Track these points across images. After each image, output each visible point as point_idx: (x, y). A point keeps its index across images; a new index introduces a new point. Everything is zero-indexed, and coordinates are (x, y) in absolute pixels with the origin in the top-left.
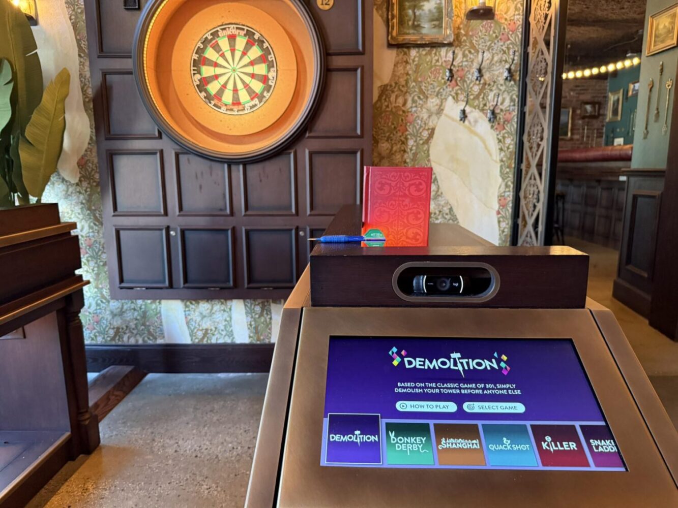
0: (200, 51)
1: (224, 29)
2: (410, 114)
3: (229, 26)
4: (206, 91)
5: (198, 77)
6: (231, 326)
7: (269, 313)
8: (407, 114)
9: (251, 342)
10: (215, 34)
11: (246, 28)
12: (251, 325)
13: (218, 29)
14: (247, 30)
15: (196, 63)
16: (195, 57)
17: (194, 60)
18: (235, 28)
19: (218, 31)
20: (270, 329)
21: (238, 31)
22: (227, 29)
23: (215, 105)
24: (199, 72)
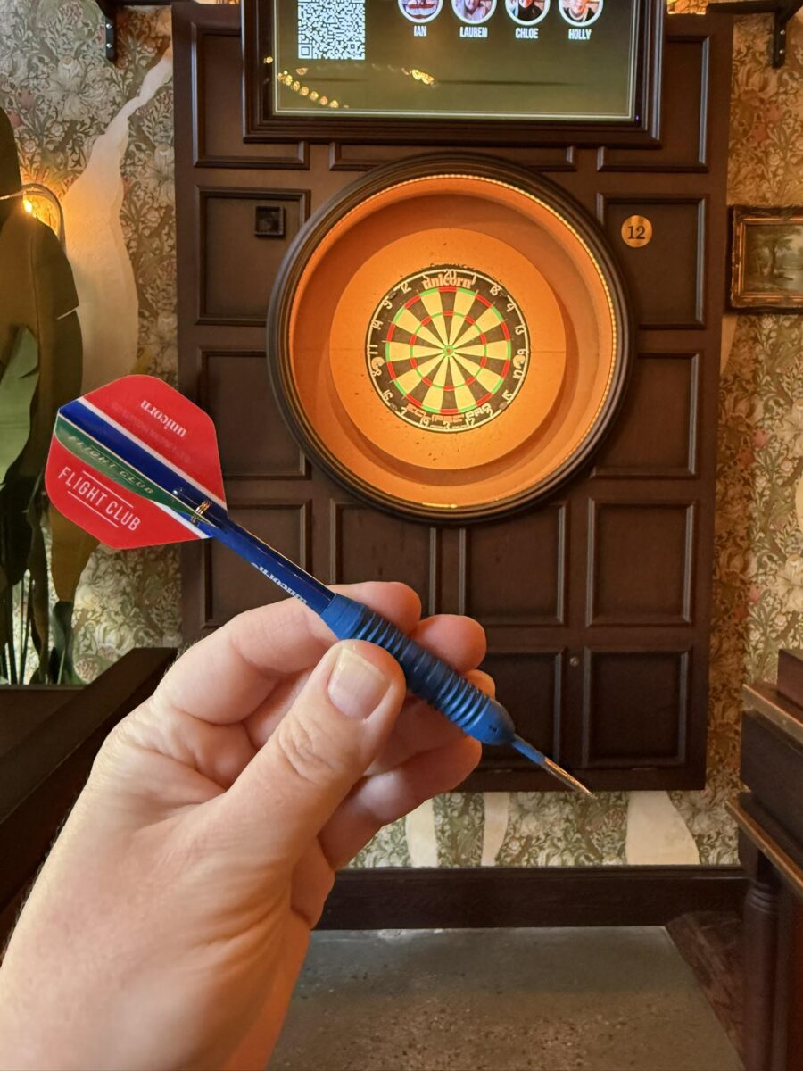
0: (386, 315)
1: (435, 276)
2: (759, 432)
3: (445, 271)
4: (393, 388)
5: (379, 361)
6: (404, 834)
7: (479, 807)
8: (754, 431)
9: (440, 866)
10: (417, 285)
11: (475, 275)
12: (443, 832)
13: (423, 274)
14: (478, 278)
15: (378, 337)
16: (377, 325)
17: (374, 330)
18: (455, 275)
19: (422, 279)
20: (481, 839)
21: (460, 280)
22: (440, 276)
23: (408, 415)
24: (382, 354)
